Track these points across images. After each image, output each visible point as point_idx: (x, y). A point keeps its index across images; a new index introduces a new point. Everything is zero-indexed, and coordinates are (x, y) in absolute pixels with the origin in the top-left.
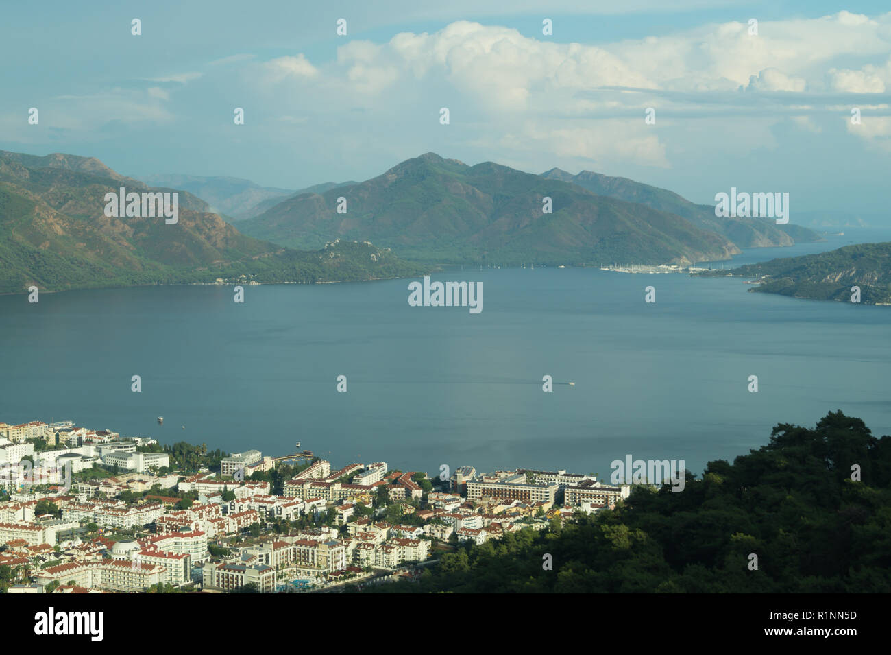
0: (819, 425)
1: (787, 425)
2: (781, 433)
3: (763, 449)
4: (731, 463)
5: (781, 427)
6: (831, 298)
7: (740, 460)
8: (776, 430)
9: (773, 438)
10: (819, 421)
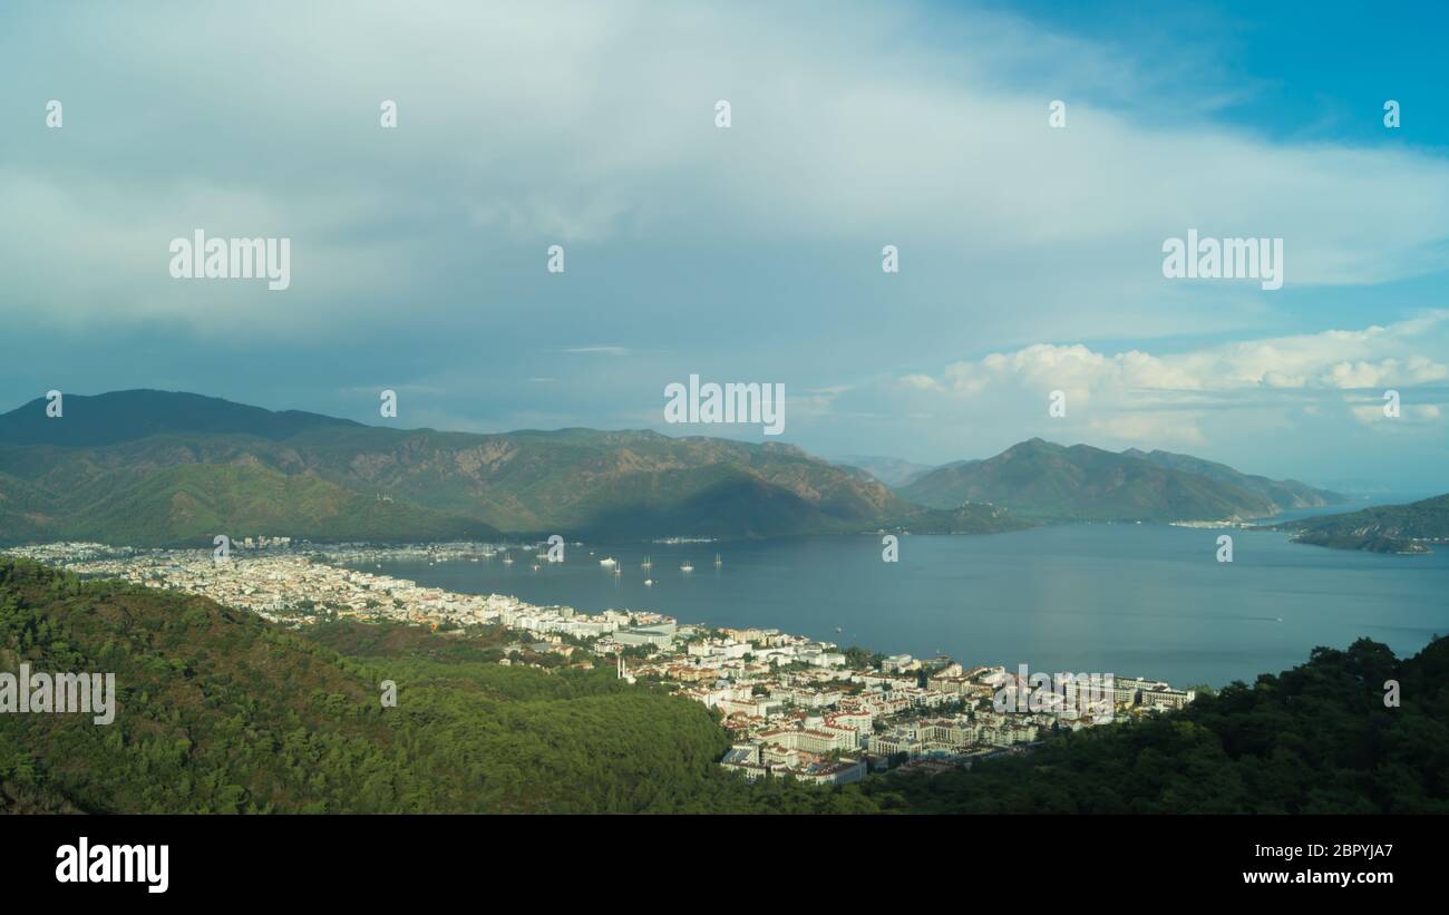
0: (1350, 648)
1: (1324, 648)
2: (1319, 654)
3: (1304, 666)
4: (1277, 677)
5: (1319, 649)
6: (1359, 548)
7: (1284, 674)
8: (1314, 651)
9: (1312, 658)
10: (1350, 645)
